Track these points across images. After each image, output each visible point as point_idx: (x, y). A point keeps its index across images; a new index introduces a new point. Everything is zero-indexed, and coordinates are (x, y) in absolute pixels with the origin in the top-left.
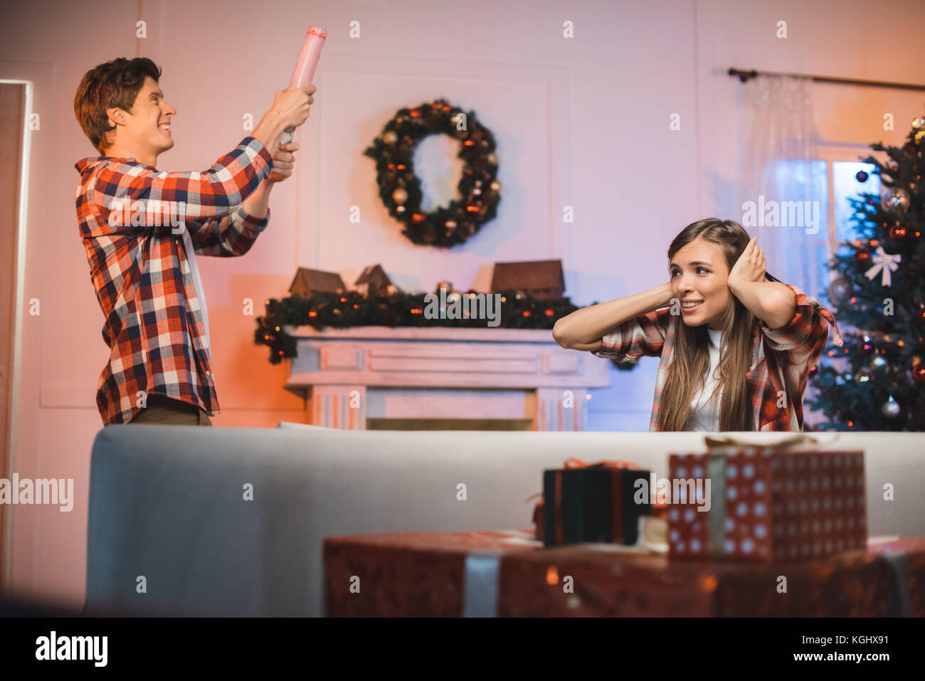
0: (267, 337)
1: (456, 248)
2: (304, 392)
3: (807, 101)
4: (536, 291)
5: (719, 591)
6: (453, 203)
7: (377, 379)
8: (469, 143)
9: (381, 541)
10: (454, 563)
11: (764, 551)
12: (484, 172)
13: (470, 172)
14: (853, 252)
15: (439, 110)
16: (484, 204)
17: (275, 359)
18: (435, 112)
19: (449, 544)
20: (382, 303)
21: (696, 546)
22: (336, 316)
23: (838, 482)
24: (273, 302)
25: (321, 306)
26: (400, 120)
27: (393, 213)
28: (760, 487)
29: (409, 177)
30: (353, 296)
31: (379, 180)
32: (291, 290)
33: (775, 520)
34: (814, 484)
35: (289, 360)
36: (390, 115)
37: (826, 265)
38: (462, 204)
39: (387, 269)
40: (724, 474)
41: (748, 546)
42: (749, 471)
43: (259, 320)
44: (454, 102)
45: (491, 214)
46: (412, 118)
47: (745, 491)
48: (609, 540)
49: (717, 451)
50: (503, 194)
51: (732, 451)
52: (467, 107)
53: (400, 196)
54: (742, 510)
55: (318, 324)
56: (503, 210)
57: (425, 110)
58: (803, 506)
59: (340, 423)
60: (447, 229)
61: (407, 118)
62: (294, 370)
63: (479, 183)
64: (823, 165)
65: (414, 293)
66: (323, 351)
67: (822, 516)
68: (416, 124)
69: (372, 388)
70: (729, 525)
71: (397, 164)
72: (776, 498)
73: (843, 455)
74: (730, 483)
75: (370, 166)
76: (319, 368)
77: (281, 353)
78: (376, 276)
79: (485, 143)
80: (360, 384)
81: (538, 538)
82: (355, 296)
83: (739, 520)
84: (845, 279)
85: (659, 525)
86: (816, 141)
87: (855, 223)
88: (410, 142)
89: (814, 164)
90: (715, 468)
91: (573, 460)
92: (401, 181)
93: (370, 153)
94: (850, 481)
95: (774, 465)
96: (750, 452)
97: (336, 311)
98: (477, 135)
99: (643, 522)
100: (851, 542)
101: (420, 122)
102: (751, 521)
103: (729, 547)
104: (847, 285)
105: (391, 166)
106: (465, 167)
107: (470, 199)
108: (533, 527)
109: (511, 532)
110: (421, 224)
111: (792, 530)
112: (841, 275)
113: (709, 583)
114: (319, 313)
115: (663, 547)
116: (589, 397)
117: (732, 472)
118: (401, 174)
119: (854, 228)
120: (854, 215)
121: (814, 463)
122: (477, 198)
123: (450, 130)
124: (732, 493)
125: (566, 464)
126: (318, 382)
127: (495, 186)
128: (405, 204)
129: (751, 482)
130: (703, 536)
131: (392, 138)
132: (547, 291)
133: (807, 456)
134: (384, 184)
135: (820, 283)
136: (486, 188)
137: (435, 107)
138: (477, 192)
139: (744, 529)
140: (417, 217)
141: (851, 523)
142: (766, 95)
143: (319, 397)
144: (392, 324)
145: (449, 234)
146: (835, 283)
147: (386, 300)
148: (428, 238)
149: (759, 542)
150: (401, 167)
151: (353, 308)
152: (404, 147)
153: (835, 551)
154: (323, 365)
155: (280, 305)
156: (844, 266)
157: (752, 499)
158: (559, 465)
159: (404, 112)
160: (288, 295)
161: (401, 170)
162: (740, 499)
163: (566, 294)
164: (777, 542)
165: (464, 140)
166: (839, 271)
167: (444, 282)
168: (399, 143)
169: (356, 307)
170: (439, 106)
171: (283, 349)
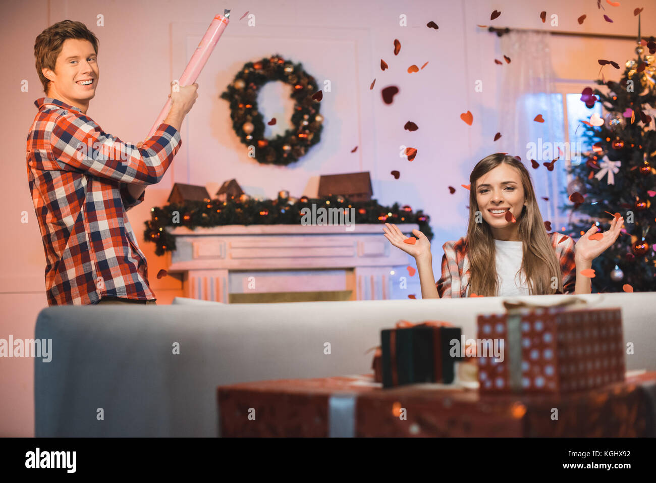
0: (153, 236)
1: (291, 165)
2: (182, 276)
3: (547, 50)
4: (351, 196)
5: (526, 418)
6: (287, 132)
7: (236, 265)
8: (298, 87)
9: (262, 387)
10: (320, 402)
11: (552, 385)
12: (310, 108)
13: (300, 109)
14: (585, 160)
15: (275, 63)
16: (311, 132)
17: (160, 252)
18: (272, 64)
19: (312, 388)
20: (238, 208)
21: (500, 383)
22: (203, 218)
23: (604, 332)
24: (156, 209)
25: (192, 212)
26: (247, 71)
27: (244, 141)
28: (548, 338)
29: (255, 113)
30: (216, 204)
31: (232, 116)
32: (169, 200)
33: (559, 362)
34: (587, 334)
35: (170, 253)
36: (239, 68)
37: (565, 170)
38: (295, 133)
39: (241, 183)
40: (520, 328)
41: (540, 382)
42: (539, 326)
43: (146, 223)
44: (286, 57)
45: (316, 140)
46: (255, 69)
47: (536, 341)
48: (434, 381)
49: (514, 312)
50: (324, 124)
51: (525, 311)
52: (295, 61)
53: (248, 127)
54: (535, 355)
55: (191, 225)
56: (325, 136)
57: (265, 63)
58: (580, 351)
59: (209, 297)
60: (284, 151)
61: (252, 69)
62: (174, 259)
63: (306, 117)
64: (559, 97)
65: (261, 200)
66: (195, 244)
67: (593, 357)
68: (259, 74)
69: (232, 271)
70: (525, 366)
71: (245, 104)
72: (560, 346)
73: (606, 312)
74: (524, 335)
75: (225, 106)
76: (193, 258)
77: (164, 247)
78: (232, 188)
79: (310, 87)
80: (223, 269)
81: (377, 381)
82: (218, 203)
83: (532, 363)
84: (580, 180)
85: (471, 368)
86: (555, 79)
87: (585, 139)
88: (255, 87)
89: (553, 96)
90: (513, 324)
91: (403, 321)
92: (249, 117)
93: (224, 96)
94: (612, 331)
95: (558, 321)
96: (539, 312)
97: (204, 215)
98: (304, 81)
99: (457, 367)
100: (615, 376)
101: (261, 72)
102: (541, 363)
103: (526, 383)
104: (581, 184)
105: (241, 106)
106: (295, 105)
107: (301, 128)
108: (372, 372)
109: (355, 377)
110: (265, 148)
111: (572, 368)
112: (576, 178)
113: (519, 411)
114: (191, 216)
115: (474, 385)
116: (392, 273)
117: (526, 327)
118: (249, 111)
119: (585, 142)
120: (584, 133)
121: (586, 318)
122: (305, 128)
123: (284, 78)
124: (527, 343)
125: (398, 325)
126: (192, 268)
127: (318, 119)
128: (252, 134)
129: (540, 334)
130: (505, 376)
131: (241, 84)
132: (360, 195)
133: (581, 314)
134: (236, 119)
135: (560, 184)
136: (312, 120)
137: (272, 61)
138: (305, 123)
139: (537, 369)
140: (262, 143)
141: (614, 362)
142: (517, 46)
143: (193, 279)
144: (246, 223)
145: (285, 155)
146: (572, 183)
147: (240, 205)
148: (269, 158)
149: (548, 379)
150: (248, 106)
151: (216, 212)
152: (250, 91)
153: (603, 384)
154: (195, 255)
155: (162, 211)
156: (578, 170)
157: (542, 347)
158: (392, 325)
159: (249, 65)
160: (168, 204)
161: (249, 108)
162: (533, 347)
163: (374, 197)
164: (561, 378)
165: (295, 85)
166: (575, 175)
167: (283, 191)
168: (246, 88)
169: (218, 211)
170: (276, 60)
171: (165, 245)
